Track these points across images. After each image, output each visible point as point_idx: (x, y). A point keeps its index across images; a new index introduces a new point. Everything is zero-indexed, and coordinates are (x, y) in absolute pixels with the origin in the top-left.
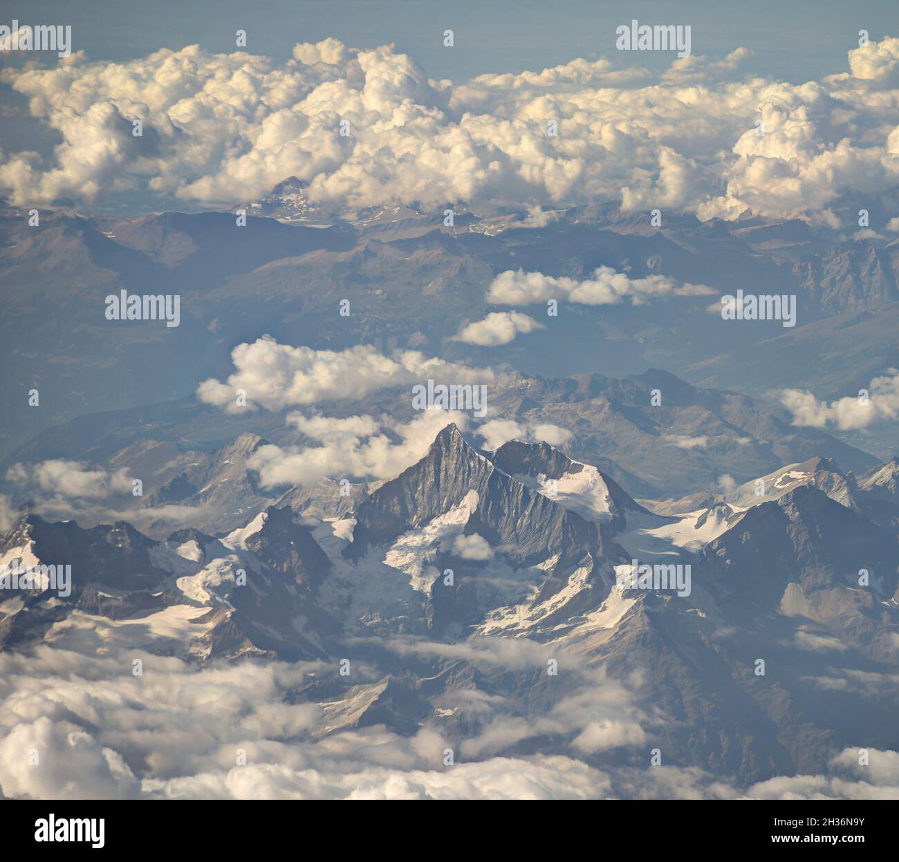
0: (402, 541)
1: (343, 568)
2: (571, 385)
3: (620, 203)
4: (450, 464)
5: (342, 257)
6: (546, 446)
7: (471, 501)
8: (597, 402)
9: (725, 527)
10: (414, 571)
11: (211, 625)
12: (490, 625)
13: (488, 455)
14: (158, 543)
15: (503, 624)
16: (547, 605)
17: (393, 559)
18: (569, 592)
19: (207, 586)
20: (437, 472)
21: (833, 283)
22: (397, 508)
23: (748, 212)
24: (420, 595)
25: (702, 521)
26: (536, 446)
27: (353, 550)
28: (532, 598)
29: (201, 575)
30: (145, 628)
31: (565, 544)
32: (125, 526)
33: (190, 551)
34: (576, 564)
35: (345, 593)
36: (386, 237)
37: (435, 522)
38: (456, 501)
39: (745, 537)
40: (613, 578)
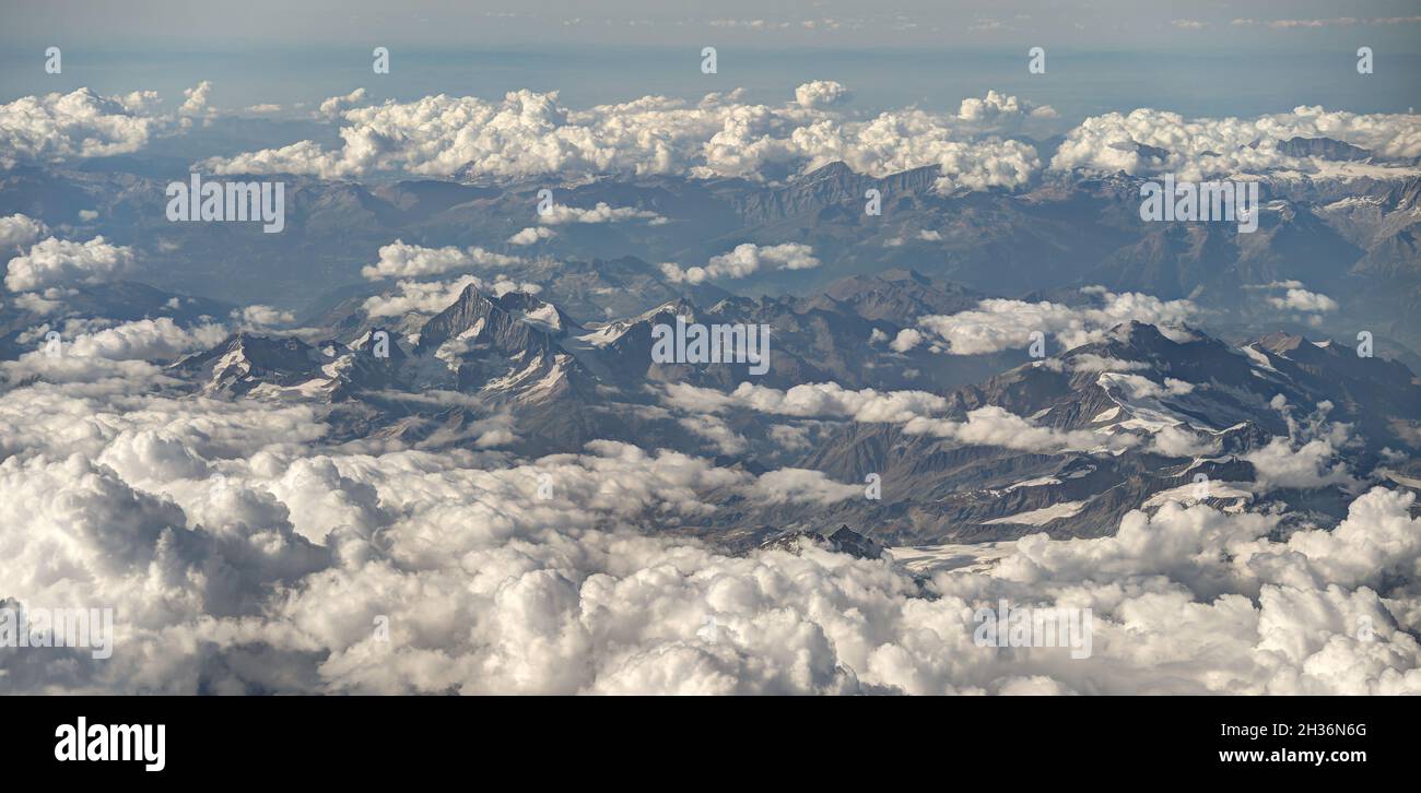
0: (445, 345)
1: (413, 360)
2: (583, 265)
3: (635, 171)
4: (470, 304)
5: (492, 202)
6: (528, 294)
7: (481, 323)
8: (592, 273)
9: (620, 334)
10: (450, 360)
11: (332, 389)
12: (489, 387)
13: (495, 301)
14: (312, 348)
15: (495, 386)
16: (519, 376)
17: (439, 354)
18: (530, 369)
19: (337, 369)
20: (464, 309)
21: (751, 210)
22: (443, 328)
23: (715, 174)
24: (453, 372)
25: (608, 331)
26: (522, 295)
27: (419, 350)
28: (510, 374)
29: (335, 364)
30: (299, 392)
31: (529, 345)
32: (296, 339)
33: (330, 352)
34: (535, 355)
35: (413, 372)
36: (514, 192)
37: (462, 334)
38: (473, 324)
39: (630, 339)
40: (554, 362)
